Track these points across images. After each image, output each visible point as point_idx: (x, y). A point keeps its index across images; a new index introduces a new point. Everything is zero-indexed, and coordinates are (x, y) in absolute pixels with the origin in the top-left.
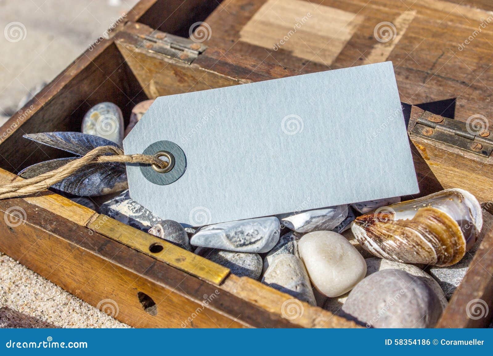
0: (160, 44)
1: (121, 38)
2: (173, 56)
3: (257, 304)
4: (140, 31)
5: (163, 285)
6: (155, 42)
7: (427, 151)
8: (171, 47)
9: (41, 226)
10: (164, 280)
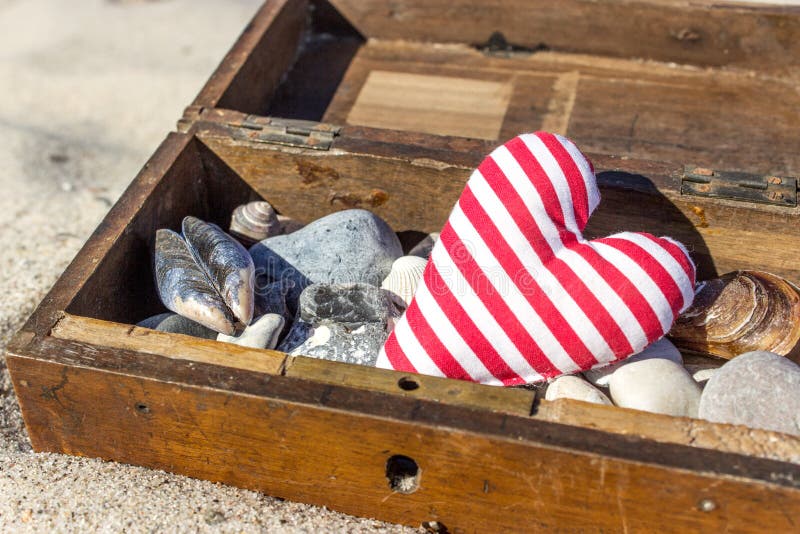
0: (267, 131)
1: (204, 129)
2: (297, 143)
3: (596, 428)
4: (227, 118)
5: (448, 429)
6: (260, 129)
7: (706, 214)
8: (288, 132)
9: (210, 385)
10: (445, 421)
